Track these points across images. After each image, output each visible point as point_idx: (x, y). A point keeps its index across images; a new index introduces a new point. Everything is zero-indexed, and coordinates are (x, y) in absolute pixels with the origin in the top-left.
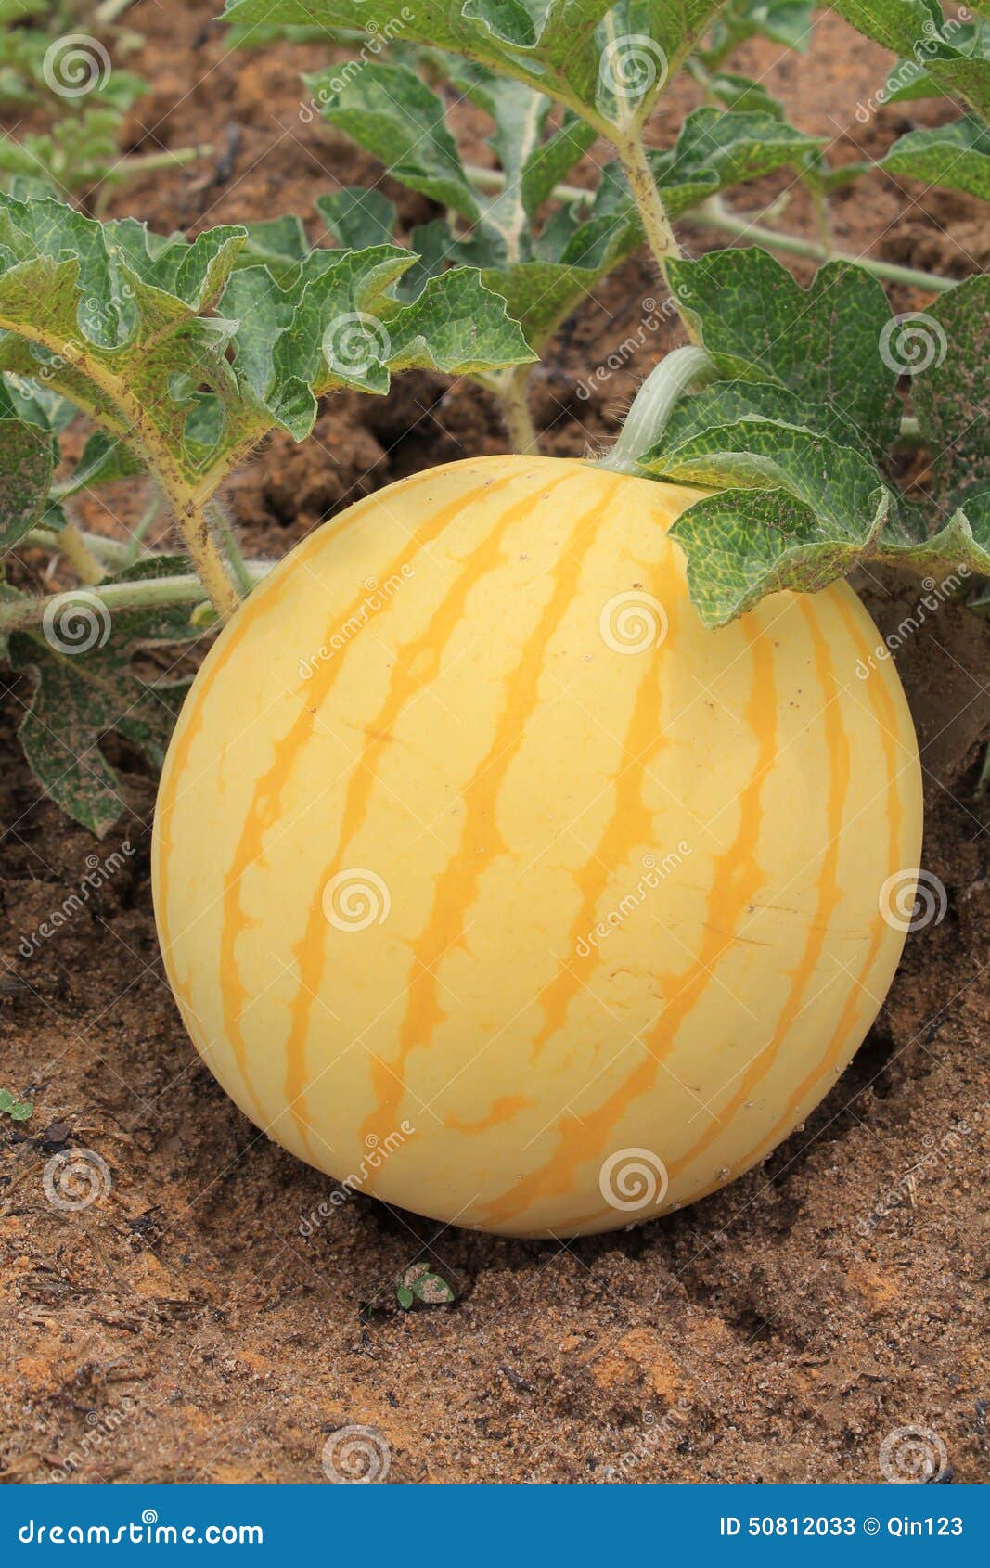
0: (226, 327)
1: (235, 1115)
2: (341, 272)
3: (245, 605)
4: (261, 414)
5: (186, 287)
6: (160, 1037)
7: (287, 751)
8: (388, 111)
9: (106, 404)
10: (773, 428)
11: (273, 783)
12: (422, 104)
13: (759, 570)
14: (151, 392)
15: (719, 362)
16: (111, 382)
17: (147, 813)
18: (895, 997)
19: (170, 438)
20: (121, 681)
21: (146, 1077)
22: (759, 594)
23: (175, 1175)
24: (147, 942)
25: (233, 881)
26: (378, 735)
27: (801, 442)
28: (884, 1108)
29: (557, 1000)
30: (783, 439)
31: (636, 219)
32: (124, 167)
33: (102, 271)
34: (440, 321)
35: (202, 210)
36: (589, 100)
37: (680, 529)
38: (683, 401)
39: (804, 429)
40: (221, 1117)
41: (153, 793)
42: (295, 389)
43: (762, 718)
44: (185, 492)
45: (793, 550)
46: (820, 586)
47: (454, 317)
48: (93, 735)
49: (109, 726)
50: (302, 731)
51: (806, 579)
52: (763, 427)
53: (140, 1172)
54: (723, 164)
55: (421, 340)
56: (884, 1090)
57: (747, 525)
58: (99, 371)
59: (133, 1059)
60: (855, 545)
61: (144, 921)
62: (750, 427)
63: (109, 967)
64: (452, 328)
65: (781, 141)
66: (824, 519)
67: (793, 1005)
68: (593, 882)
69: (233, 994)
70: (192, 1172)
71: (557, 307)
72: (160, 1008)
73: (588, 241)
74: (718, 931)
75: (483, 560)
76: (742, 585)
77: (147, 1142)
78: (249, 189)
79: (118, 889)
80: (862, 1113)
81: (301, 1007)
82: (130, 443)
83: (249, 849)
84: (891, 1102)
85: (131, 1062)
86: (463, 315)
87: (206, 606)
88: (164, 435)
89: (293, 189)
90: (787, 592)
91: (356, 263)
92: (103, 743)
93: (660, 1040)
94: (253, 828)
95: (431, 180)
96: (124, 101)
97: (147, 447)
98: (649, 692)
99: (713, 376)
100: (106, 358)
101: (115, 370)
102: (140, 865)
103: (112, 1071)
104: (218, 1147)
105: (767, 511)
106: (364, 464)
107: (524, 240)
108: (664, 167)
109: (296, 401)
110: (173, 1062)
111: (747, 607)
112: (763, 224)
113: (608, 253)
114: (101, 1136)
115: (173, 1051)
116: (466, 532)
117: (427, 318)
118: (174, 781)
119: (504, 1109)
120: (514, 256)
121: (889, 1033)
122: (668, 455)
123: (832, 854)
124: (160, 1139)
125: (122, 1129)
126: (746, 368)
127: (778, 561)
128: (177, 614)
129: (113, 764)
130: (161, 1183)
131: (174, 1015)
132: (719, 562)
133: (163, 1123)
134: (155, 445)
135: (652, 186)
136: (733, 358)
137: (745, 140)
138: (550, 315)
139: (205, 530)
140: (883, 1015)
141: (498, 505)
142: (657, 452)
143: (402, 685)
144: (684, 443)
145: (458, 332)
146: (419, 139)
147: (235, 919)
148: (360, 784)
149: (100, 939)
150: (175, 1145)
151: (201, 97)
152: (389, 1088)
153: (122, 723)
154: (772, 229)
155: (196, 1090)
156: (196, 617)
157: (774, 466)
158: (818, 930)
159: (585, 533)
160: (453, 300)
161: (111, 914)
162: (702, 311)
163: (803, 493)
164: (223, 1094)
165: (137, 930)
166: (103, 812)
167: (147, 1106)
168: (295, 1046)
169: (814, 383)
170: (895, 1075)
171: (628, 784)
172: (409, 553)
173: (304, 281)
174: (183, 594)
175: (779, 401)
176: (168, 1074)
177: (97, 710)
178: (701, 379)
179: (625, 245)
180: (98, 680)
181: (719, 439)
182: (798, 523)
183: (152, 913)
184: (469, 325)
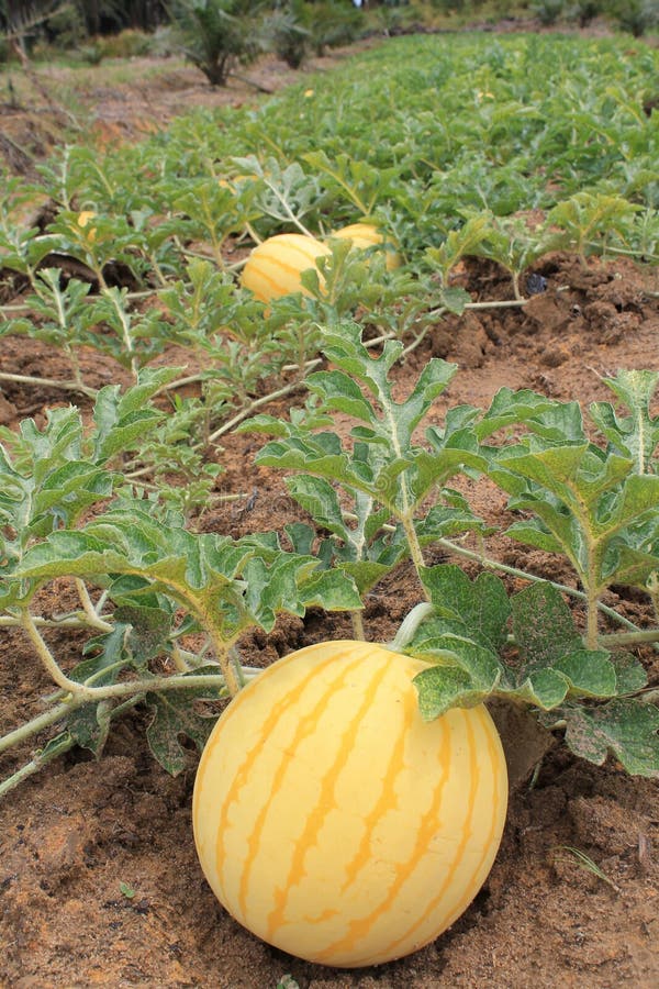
0: (244, 585)
1: (217, 902)
2: (291, 566)
3: (242, 692)
4: (253, 620)
5: (230, 567)
6: (190, 864)
7: (252, 756)
8: (316, 495)
9: (193, 608)
10: (456, 640)
11: (244, 769)
12: (330, 493)
13: (448, 698)
14: (212, 607)
15: (437, 609)
16: (196, 601)
17: (195, 766)
18: (492, 874)
19: (218, 623)
20: (189, 713)
21: (183, 881)
22: (446, 709)
23: (190, 925)
24: (188, 821)
25: (225, 808)
26: (289, 754)
27: (468, 646)
28: (484, 922)
29: (352, 871)
30: (460, 644)
31: (408, 550)
32: (213, 498)
33: (197, 557)
34: (327, 588)
35: (240, 520)
36: (393, 502)
37: (417, 680)
38: (422, 624)
39: (469, 640)
40: (211, 901)
41: (198, 760)
42: (268, 611)
43: (444, 760)
44: (221, 645)
45: (463, 692)
46: (471, 707)
47: (333, 587)
48: (176, 735)
49: (182, 731)
50: (258, 749)
51: (467, 704)
52: (452, 639)
53: (176, 923)
54: (442, 527)
55: (319, 596)
56: (485, 914)
57: (444, 680)
58: (191, 597)
59: (178, 872)
60: (487, 691)
61: (188, 813)
62: (447, 639)
63: (173, 832)
64: (332, 591)
65: (467, 520)
66: (474, 678)
67: (449, 880)
68: (371, 822)
69: (221, 855)
70: (197, 925)
71: (375, 578)
72: (191, 851)
73: (389, 554)
74: (421, 847)
75: (337, 685)
76: (440, 704)
77: (180, 910)
78: (259, 515)
79: (179, 799)
80: (475, 923)
81: (248, 863)
82: (202, 623)
83: (233, 796)
84: (489, 920)
85: (177, 874)
86: (337, 587)
87: (225, 688)
88: (215, 622)
89: (277, 515)
90: (458, 709)
91: (296, 561)
92: (179, 737)
93: (393, 892)
94: (235, 787)
95: (330, 523)
96: (215, 475)
97: (208, 625)
98: (399, 746)
99: (436, 615)
100: (194, 592)
101: (198, 597)
102: (189, 789)
103: (169, 877)
104: (209, 914)
105: (452, 674)
106: (295, 627)
107: (364, 548)
108: (421, 526)
109: (268, 616)
110: (195, 875)
111: (442, 714)
112: (458, 544)
113: (397, 559)
114: (161, 907)
115: (194, 870)
116: (331, 673)
117: (322, 586)
118: (205, 763)
119: (327, 915)
120: (360, 554)
121: (488, 888)
122: (415, 647)
123: (469, 818)
124: (186, 909)
125: (171, 904)
126: (447, 611)
127: (455, 696)
128: (214, 690)
129: (182, 745)
130: (184, 929)
131: (195, 856)
132: (432, 694)
133: (188, 903)
134: (211, 626)
135: (415, 537)
136: (443, 608)
137: (453, 519)
138: (372, 581)
139: (228, 660)
140: (487, 881)
141: (346, 662)
142: (410, 645)
143: (300, 734)
144: (422, 642)
145: (335, 593)
146: (326, 506)
147: (225, 824)
148: (280, 774)
149: (170, 819)
150: (192, 912)
151: (244, 472)
152: (281, 899)
153: (187, 730)
154: (461, 547)
155: (202, 889)
156: (220, 693)
157: (456, 656)
158: (462, 848)
159: (378, 678)
160: (333, 580)
161: (175, 809)
162: (431, 588)
163: (467, 668)
164: (212, 892)
165: (185, 817)
166: (176, 767)
167: (181, 894)
168: (244, 879)
169: (474, 618)
170: (490, 906)
171: (388, 782)
172: (308, 679)
173: (276, 565)
174: (217, 682)
175: (460, 626)
176: (192, 880)
177: (179, 724)
178: (430, 616)
179: (404, 556)
180: (180, 712)
181: (434, 643)
182: (464, 680)
183: (191, 809)
184: (339, 591)
